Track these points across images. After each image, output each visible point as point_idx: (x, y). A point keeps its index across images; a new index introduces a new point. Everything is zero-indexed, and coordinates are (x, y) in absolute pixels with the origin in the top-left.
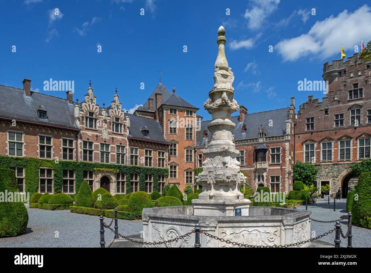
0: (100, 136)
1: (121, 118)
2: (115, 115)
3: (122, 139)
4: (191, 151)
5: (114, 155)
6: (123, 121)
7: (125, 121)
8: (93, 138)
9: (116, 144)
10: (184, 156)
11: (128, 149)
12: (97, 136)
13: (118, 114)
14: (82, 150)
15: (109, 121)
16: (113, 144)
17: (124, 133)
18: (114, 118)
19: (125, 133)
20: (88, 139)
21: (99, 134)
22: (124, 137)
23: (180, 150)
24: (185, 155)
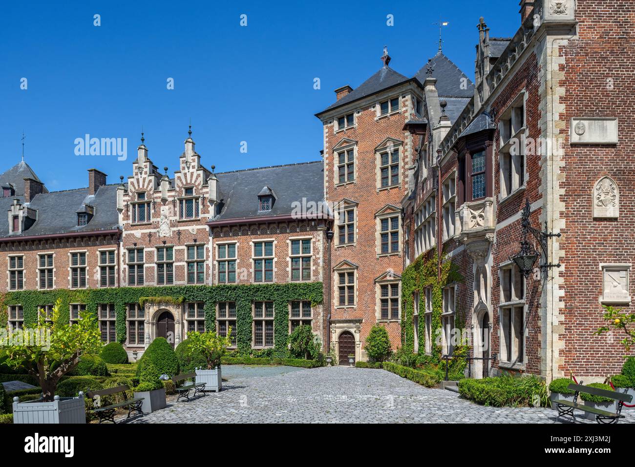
0: (155, 233)
1: (196, 186)
2: (184, 183)
3: (199, 229)
4: (394, 220)
5: (182, 267)
6: (201, 192)
7: (205, 190)
8: (144, 241)
9: (185, 244)
10: (374, 240)
11: (211, 249)
12: (150, 235)
13: (191, 180)
14: (127, 267)
15: (173, 199)
16: (180, 244)
17: (203, 216)
18: (183, 189)
19: (206, 215)
20: (135, 244)
21: (153, 231)
22: (202, 224)
23: (364, 223)
24: (378, 235)
